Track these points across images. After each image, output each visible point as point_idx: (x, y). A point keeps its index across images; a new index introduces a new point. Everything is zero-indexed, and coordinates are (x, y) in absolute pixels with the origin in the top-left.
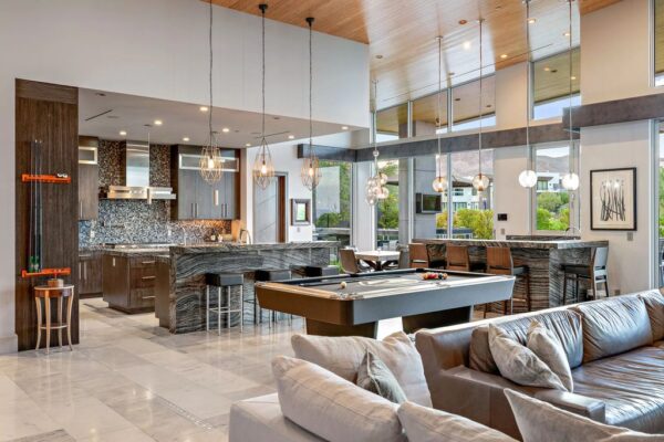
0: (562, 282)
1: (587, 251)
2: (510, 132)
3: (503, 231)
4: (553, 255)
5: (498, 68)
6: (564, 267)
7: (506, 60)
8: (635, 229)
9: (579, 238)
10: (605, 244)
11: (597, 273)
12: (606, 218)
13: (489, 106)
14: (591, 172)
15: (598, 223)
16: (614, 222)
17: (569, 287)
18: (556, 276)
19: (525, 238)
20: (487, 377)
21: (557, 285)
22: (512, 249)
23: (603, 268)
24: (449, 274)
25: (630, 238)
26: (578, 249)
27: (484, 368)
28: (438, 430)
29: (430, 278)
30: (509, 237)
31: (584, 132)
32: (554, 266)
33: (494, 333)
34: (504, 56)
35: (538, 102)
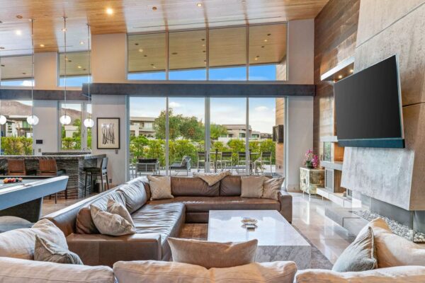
0: (84, 178)
1: (94, 160)
2: (46, 91)
3: (40, 150)
4: (80, 163)
5: (36, 52)
6: (85, 169)
7: (43, 48)
8: (119, 148)
9: (90, 153)
10: (105, 156)
11: (104, 171)
12: (105, 143)
13: (24, 73)
14: (98, 118)
15: (101, 145)
16: (109, 145)
17: (88, 180)
18: (81, 174)
19: (54, 154)
20: (92, 236)
21: (82, 179)
22: (57, 161)
23: (106, 168)
24: (24, 178)
25: (117, 153)
26: (91, 159)
27: (88, 231)
28: (147, 272)
29: (9, 182)
30: (43, 154)
31: (93, 97)
32: (80, 168)
33: (95, 210)
34: (42, 46)
35: (62, 76)
